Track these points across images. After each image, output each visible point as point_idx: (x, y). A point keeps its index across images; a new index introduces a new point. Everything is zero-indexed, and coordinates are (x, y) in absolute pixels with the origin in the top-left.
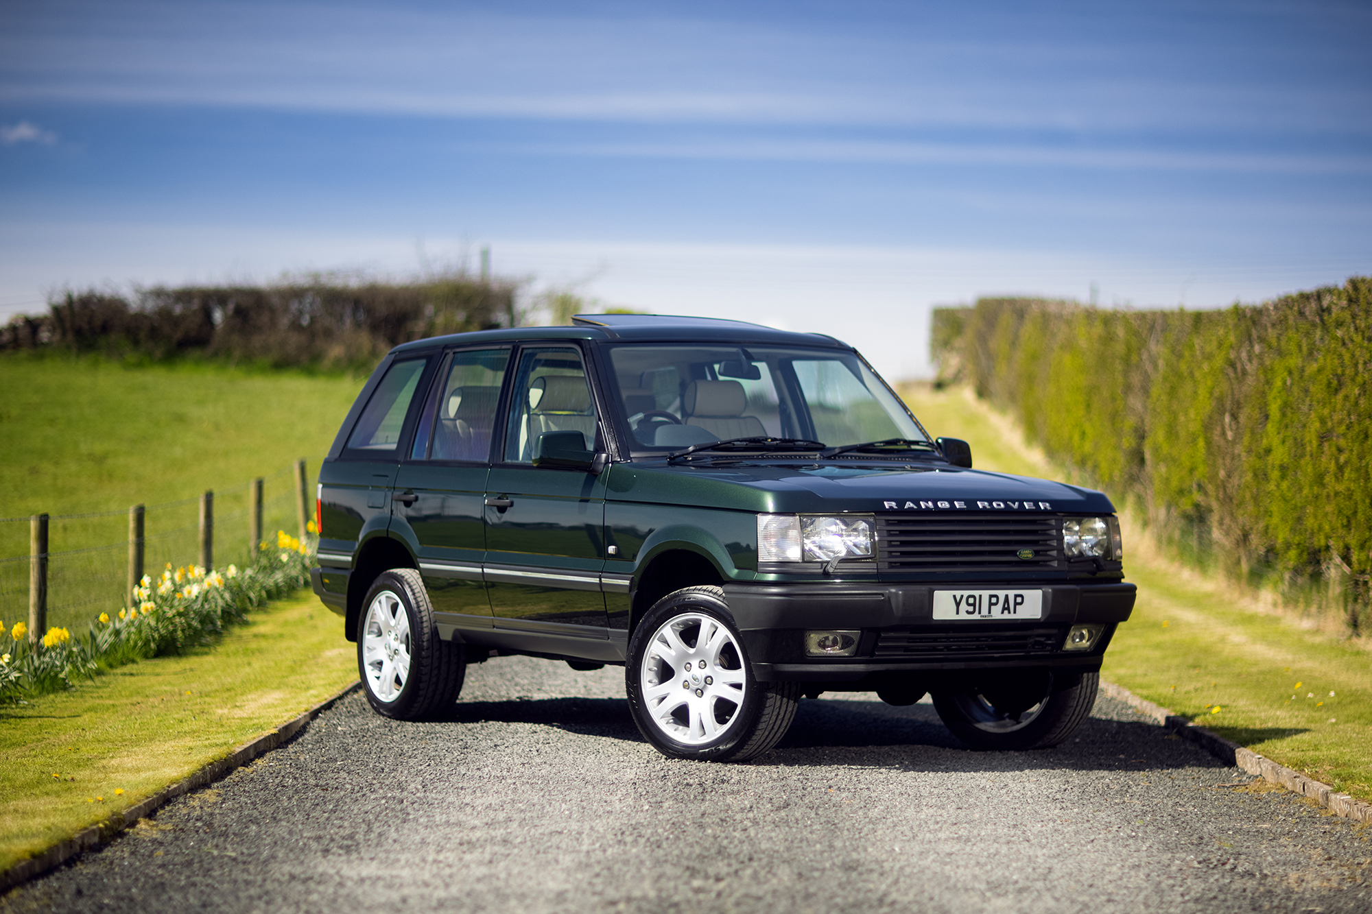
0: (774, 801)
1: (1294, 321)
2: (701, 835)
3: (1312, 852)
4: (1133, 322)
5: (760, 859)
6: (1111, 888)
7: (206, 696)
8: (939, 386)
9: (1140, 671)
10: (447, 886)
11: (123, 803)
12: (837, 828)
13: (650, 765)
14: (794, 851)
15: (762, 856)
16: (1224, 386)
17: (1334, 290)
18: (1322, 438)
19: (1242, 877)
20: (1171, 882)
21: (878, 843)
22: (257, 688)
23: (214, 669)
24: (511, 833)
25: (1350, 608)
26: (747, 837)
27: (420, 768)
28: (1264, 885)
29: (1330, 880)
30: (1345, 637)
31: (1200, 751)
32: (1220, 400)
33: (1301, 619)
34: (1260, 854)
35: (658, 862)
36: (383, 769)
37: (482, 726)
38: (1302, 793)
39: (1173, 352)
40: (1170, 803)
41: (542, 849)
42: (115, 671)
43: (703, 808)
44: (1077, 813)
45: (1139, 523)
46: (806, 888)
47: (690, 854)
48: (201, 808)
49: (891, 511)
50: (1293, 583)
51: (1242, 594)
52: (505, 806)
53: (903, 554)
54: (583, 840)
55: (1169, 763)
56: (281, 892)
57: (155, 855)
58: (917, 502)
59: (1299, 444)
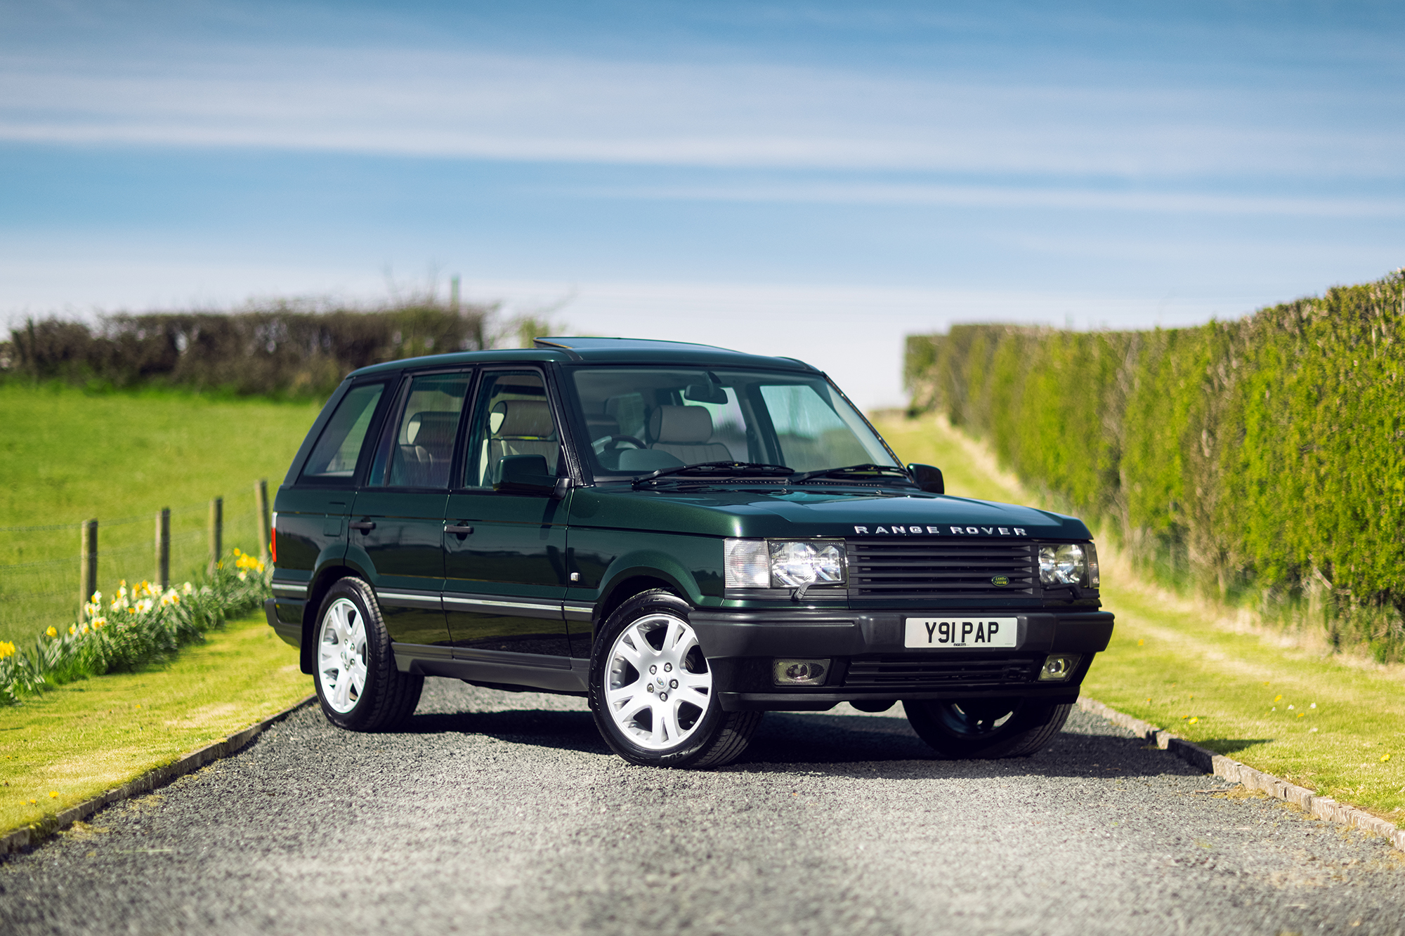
0: (736, 803)
1: (1273, 333)
2: (658, 834)
3: (1295, 853)
4: (1108, 341)
5: (719, 857)
6: (1084, 885)
7: (156, 708)
8: (912, 413)
9: (1115, 686)
10: (390, 881)
11: (58, 805)
12: (800, 828)
13: (610, 772)
14: (755, 849)
15: (721, 854)
16: (1202, 402)
17: (1314, 300)
18: (1302, 450)
19: (1222, 875)
20: (1148, 879)
21: (842, 842)
22: (209, 702)
23: (167, 684)
24: (461, 834)
25: (1331, 624)
26: (707, 836)
27: (371, 774)
28: (1245, 883)
29: (1314, 879)
30: (1326, 655)
31: (1177, 761)
32: (1197, 419)
33: (1280, 637)
34: (1239, 854)
35: (612, 860)
36: (333, 776)
37: (439, 736)
38: (1283, 798)
39: (1149, 370)
40: (1146, 807)
41: (492, 848)
42: (64, 687)
43: (662, 811)
44: (1050, 816)
45: (1116, 544)
46: (766, 883)
47: (647, 852)
48: (141, 812)
49: (862, 536)
50: (1272, 601)
51: (1219, 614)
52: (457, 809)
53: (874, 580)
54: (536, 840)
55: (1145, 771)
56: (215, 888)
57: (87, 855)
58: (888, 527)
59: (1279, 458)
